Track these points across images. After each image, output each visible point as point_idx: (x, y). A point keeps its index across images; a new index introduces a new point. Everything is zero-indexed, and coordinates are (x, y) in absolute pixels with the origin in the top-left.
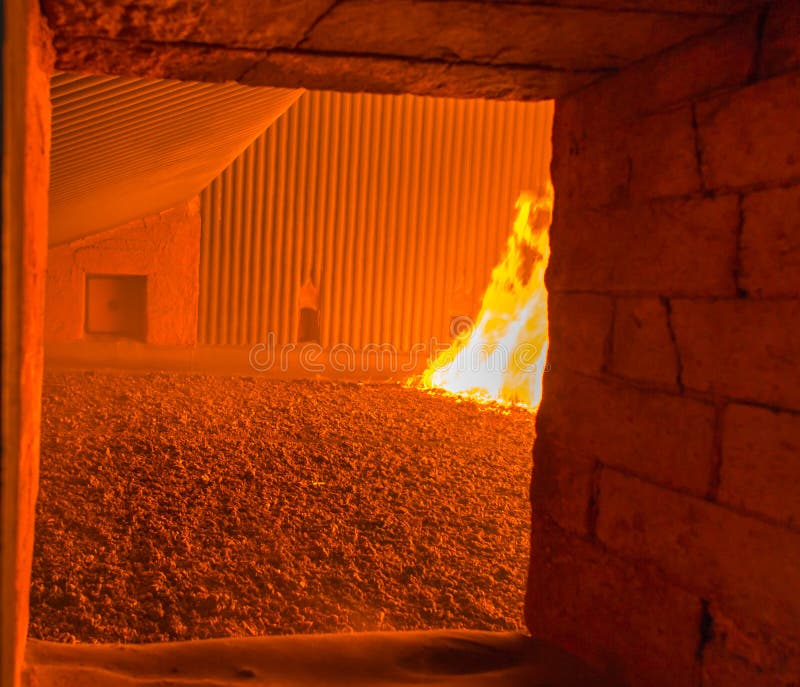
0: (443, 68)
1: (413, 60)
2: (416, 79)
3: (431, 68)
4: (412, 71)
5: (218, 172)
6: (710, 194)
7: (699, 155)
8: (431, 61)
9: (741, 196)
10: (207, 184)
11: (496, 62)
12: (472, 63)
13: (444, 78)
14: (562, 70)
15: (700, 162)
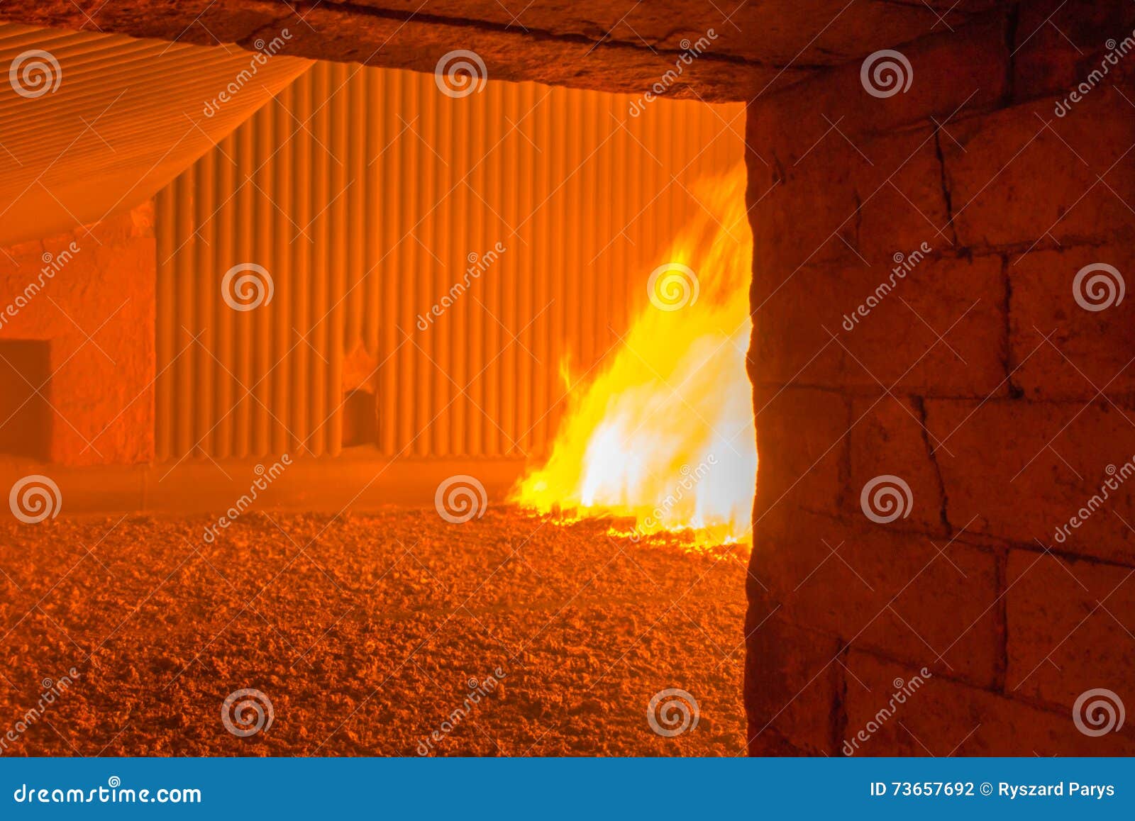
0: (586, 49)
1: (541, 35)
2: (543, 62)
3: (567, 49)
4: (537, 50)
5: (188, 163)
6: (965, 253)
7: (947, 197)
8: (567, 38)
9: (1006, 259)
10: (169, 181)
11: (665, 46)
12: (629, 44)
13: (586, 63)
14: (756, 63)
15: (949, 208)
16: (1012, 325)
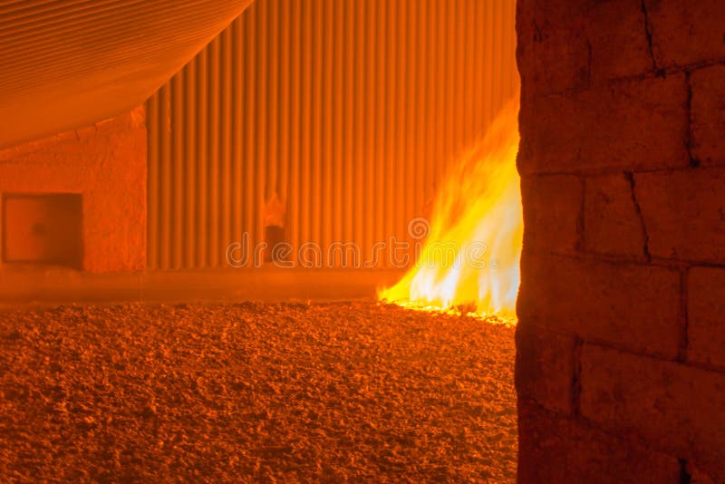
5: (166, 79)
6: (661, 73)
7: (649, 37)
9: (688, 74)
10: (155, 91)
15: (650, 45)
16: (692, 118)
